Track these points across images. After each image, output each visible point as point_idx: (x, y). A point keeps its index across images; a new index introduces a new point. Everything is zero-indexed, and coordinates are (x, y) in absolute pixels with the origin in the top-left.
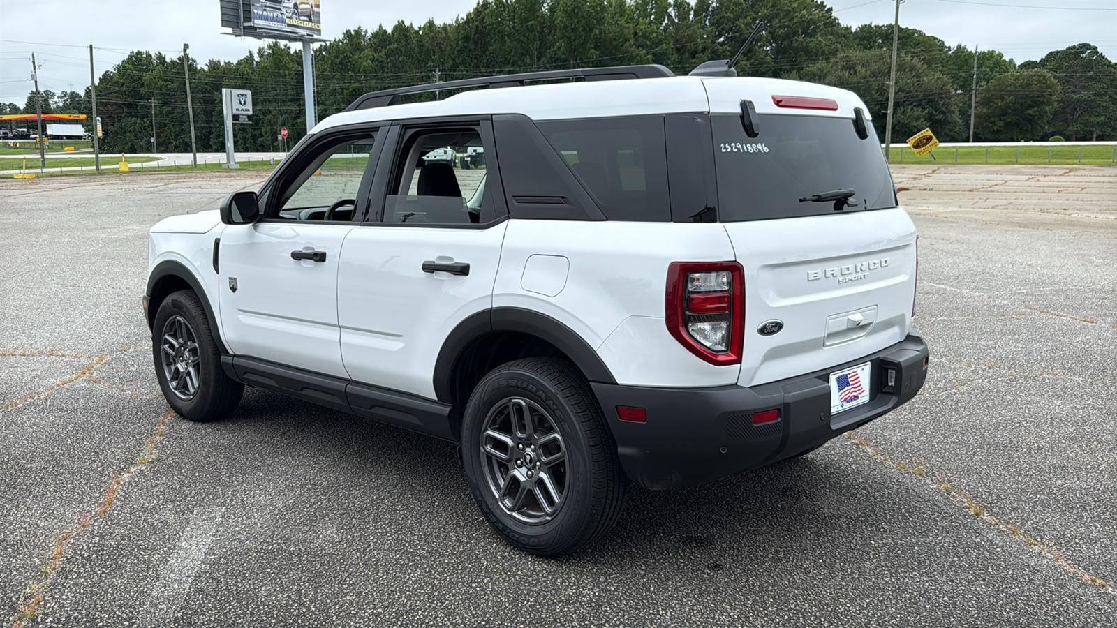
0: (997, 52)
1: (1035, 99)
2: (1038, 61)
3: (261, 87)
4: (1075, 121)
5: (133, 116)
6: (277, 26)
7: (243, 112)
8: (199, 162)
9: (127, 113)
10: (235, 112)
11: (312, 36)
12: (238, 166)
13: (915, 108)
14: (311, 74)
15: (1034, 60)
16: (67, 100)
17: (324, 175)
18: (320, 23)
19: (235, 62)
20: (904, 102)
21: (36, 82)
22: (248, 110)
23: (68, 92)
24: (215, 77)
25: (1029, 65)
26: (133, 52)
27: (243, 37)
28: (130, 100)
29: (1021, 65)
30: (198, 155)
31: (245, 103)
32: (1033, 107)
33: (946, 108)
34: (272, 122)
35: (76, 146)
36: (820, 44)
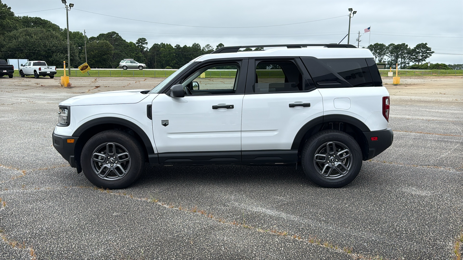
0: (80, 32)
1: (105, 52)
2: (96, 37)
4: (114, 61)
13: (61, 54)
15: (95, 37)
20: (56, 51)
25: (93, 38)
29: (90, 38)
32: (105, 55)
33: (73, 54)
36: (9, 23)
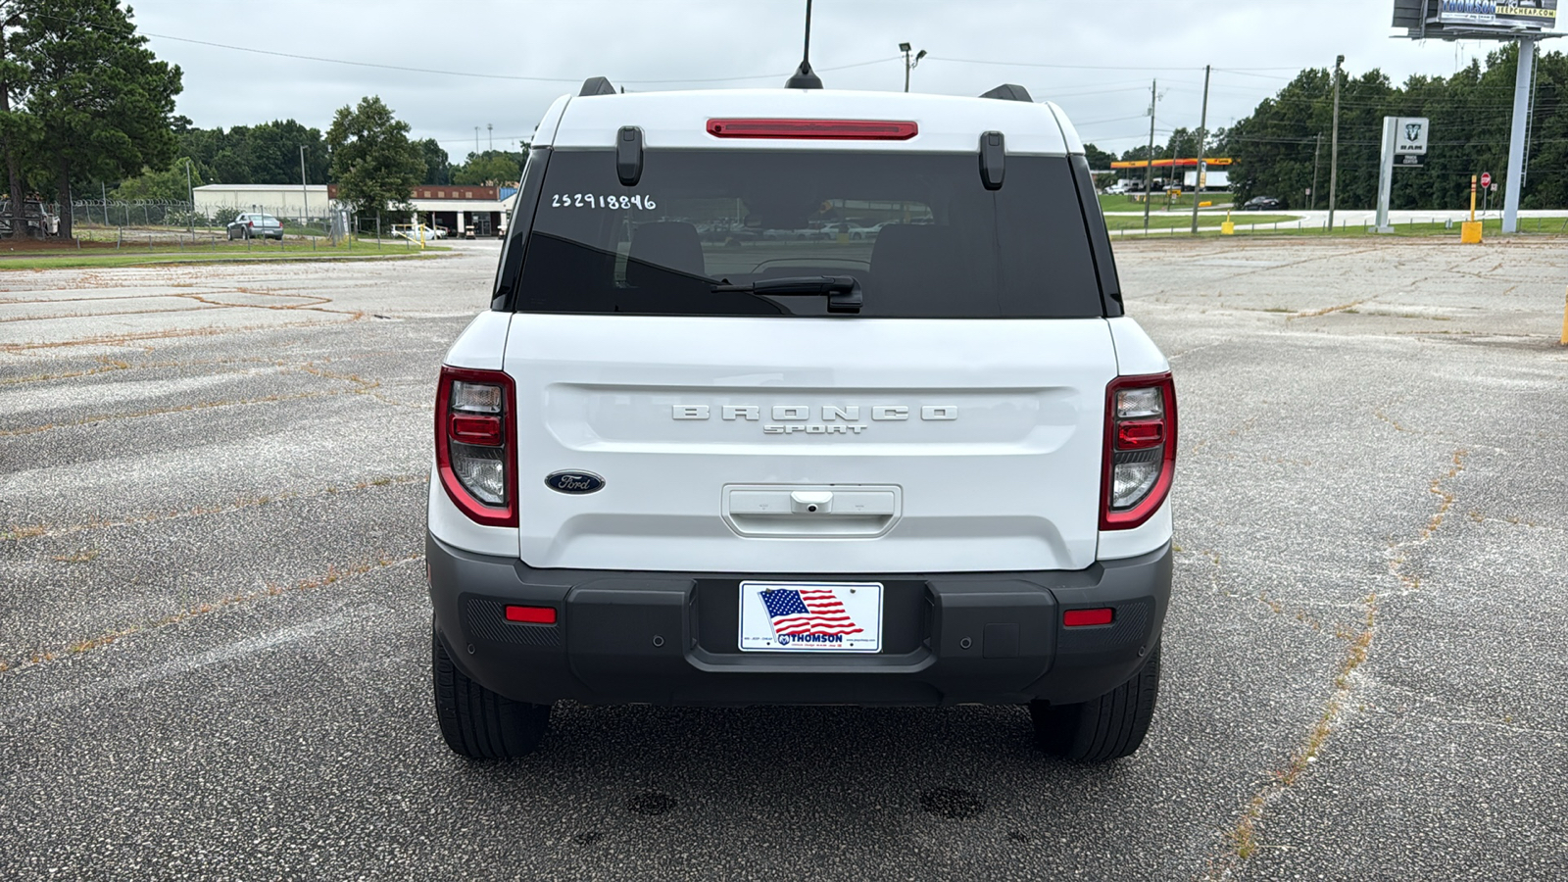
3: (1480, 113)
5: (1291, 159)
6: (1478, 18)
7: (1411, 151)
8: (1336, 224)
9: (1284, 154)
10: (1399, 151)
11: (1539, 29)
12: (1391, 230)
14: (1528, 89)
16: (1223, 139)
17: (1485, 245)
18: (1555, 9)
19: (1448, 76)
21: (1153, 118)
22: (1420, 148)
23: (1226, 128)
24: (1415, 101)
26: (1304, 71)
27: (1423, 40)
28: (1290, 138)
30: (1337, 213)
31: (1416, 138)
34: (1490, 164)
35: (1216, 200)
